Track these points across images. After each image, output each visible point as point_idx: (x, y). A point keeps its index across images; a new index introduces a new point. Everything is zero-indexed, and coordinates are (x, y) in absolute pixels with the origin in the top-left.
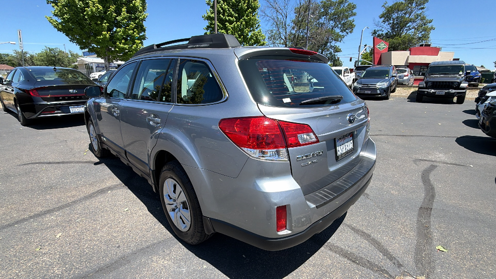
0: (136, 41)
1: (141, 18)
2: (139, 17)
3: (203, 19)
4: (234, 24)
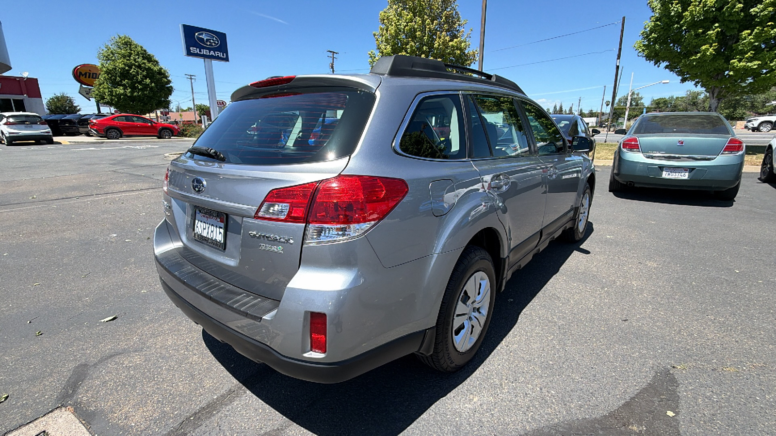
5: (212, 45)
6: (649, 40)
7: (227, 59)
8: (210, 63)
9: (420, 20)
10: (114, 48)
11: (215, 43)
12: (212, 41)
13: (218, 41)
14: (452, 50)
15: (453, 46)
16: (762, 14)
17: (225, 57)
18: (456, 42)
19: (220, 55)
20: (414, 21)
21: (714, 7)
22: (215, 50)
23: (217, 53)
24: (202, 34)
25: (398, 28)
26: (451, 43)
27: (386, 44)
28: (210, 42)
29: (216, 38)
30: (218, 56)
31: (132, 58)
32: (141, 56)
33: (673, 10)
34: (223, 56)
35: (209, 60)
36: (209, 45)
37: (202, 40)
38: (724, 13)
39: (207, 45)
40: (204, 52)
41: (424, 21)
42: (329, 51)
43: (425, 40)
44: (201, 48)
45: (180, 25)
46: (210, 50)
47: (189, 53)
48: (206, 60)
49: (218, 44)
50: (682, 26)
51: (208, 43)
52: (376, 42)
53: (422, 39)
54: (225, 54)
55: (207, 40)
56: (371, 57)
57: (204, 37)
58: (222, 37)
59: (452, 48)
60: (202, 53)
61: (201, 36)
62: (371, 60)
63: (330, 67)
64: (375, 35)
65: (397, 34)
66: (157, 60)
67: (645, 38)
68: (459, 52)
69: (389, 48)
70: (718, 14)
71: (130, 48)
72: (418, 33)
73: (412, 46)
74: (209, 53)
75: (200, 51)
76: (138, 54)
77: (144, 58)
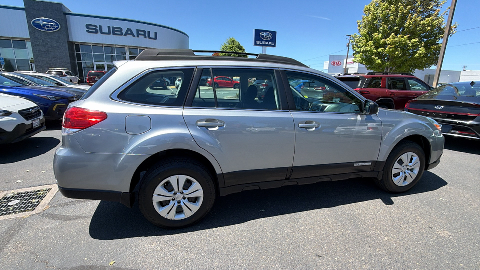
5: (268, 39)
7: (274, 46)
8: (265, 48)
9: (393, 8)
10: (227, 44)
11: (269, 37)
12: (268, 37)
13: (271, 36)
14: (422, 27)
15: (424, 24)
17: (274, 45)
19: (271, 43)
20: (389, 8)
22: (269, 41)
23: (270, 43)
24: (263, 33)
27: (364, 28)
28: (267, 37)
29: (270, 35)
30: (270, 44)
31: (233, 48)
32: (237, 47)
34: (273, 44)
35: (265, 47)
36: (267, 39)
37: (263, 37)
39: (265, 39)
40: (264, 43)
41: (397, 8)
42: (348, 35)
43: (397, 22)
44: (262, 40)
45: (254, 30)
46: (266, 41)
47: (256, 44)
48: (264, 47)
49: (271, 38)
51: (266, 38)
52: (358, 27)
53: (394, 21)
54: (274, 43)
55: (266, 36)
57: (264, 35)
58: (274, 34)
59: (422, 25)
60: (262, 44)
61: (263, 35)
63: (347, 46)
65: (374, 19)
66: (244, 48)
68: (429, 28)
69: (366, 31)
71: (234, 43)
72: (391, 17)
73: (384, 28)
74: (266, 43)
75: (261, 43)
76: (236, 47)
77: (238, 48)
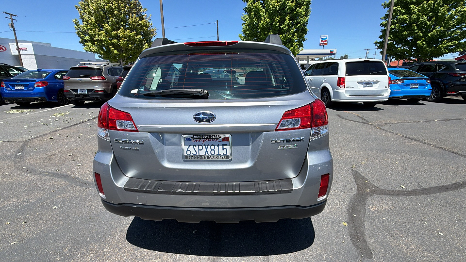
0: (294, 43)
1: (302, 23)
2: (300, 22)
3: (383, 7)
4: (422, 4)
6: (246, 34)
9: (116, 3)
14: (141, 27)
16: (284, 29)
18: (143, 22)
20: (111, 3)
21: (270, 23)
25: (99, 6)
26: (140, 22)
27: (89, 16)
33: (255, 21)
38: (273, 26)
42: (6, 13)
43: (122, 18)
50: (258, 29)
52: (80, 13)
53: (119, 16)
56: (76, 24)
59: (141, 25)
62: (76, 26)
63: (10, 27)
64: (77, 8)
65: (98, 10)
67: (244, 33)
68: (146, 28)
69: (93, 20)
70: (271, 26)
72: (116, 12)
